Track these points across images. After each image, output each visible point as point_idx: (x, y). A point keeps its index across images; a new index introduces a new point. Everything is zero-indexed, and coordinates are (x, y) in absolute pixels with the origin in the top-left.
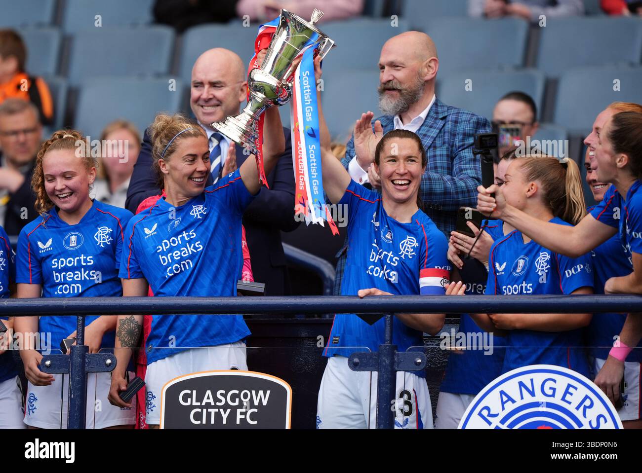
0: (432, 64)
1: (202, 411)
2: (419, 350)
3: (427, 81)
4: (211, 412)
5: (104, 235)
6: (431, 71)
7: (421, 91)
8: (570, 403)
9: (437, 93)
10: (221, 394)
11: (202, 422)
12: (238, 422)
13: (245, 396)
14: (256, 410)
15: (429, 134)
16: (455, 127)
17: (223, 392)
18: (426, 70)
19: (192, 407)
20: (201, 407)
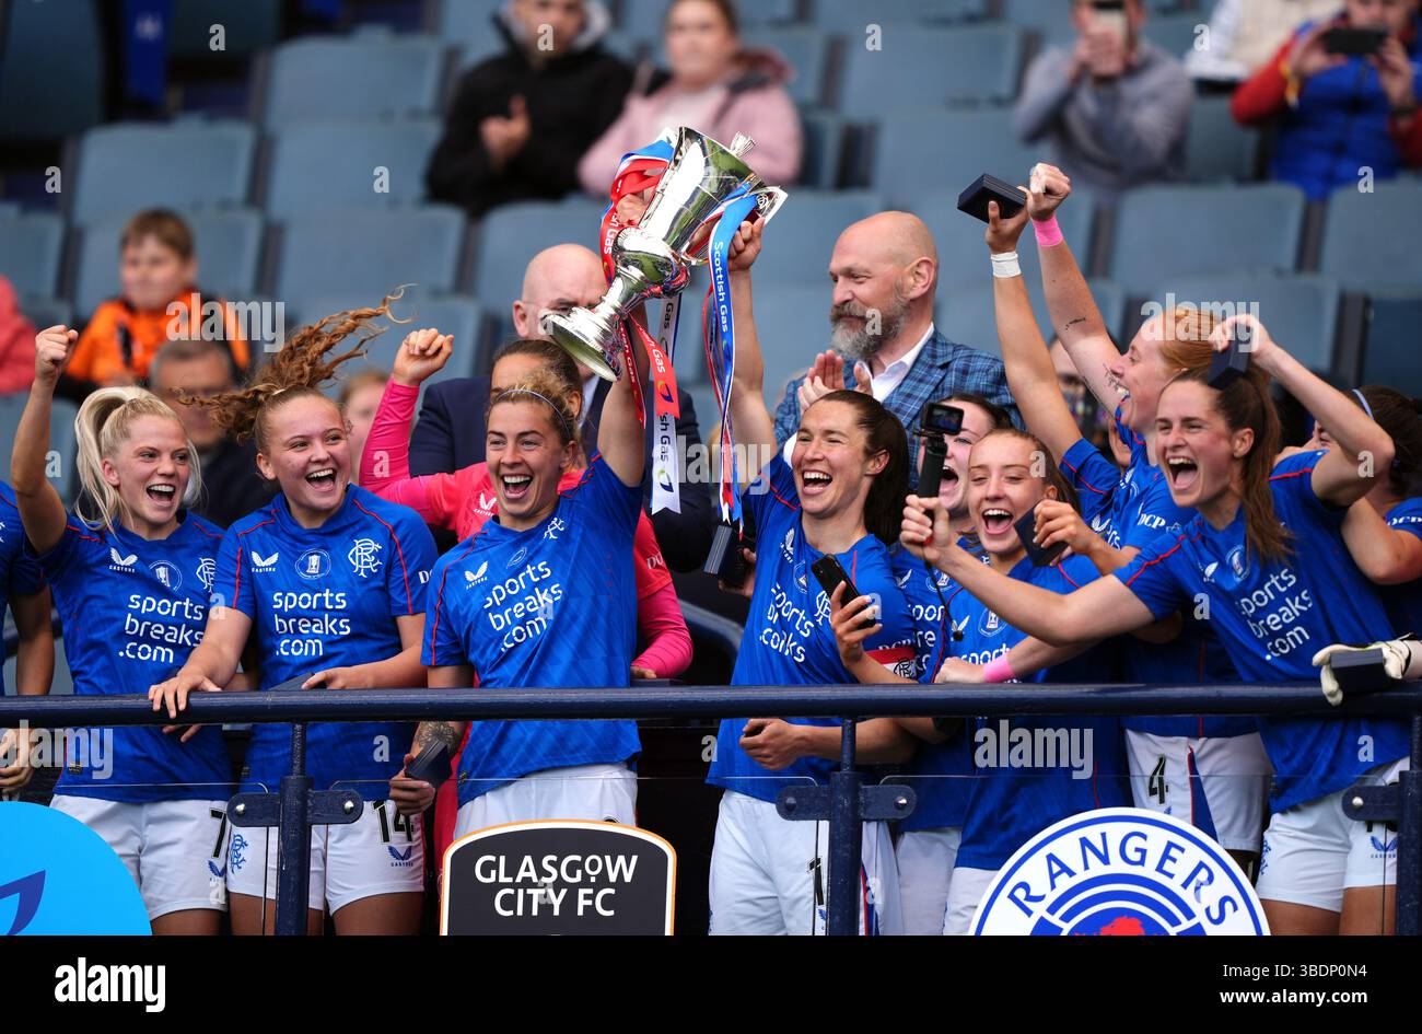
0: (923, 270)
1: (516, 893)
2: (901, 781)
3: (913, 300)
4: (532, 895)
5: (366, 554)
6: (922, 282)
7: (902, 319)
8: (1171, 876)
9: (935, 320)
10: (550, 863)
11: (515, 912)
12: (580, 912)
13: (594, 865)
14: (612, 891)
15: (916, 393)
16: (963, 380)
17: (554, 858)
18: (911, 280)
19: (498, 886)
20: (514, 886)
